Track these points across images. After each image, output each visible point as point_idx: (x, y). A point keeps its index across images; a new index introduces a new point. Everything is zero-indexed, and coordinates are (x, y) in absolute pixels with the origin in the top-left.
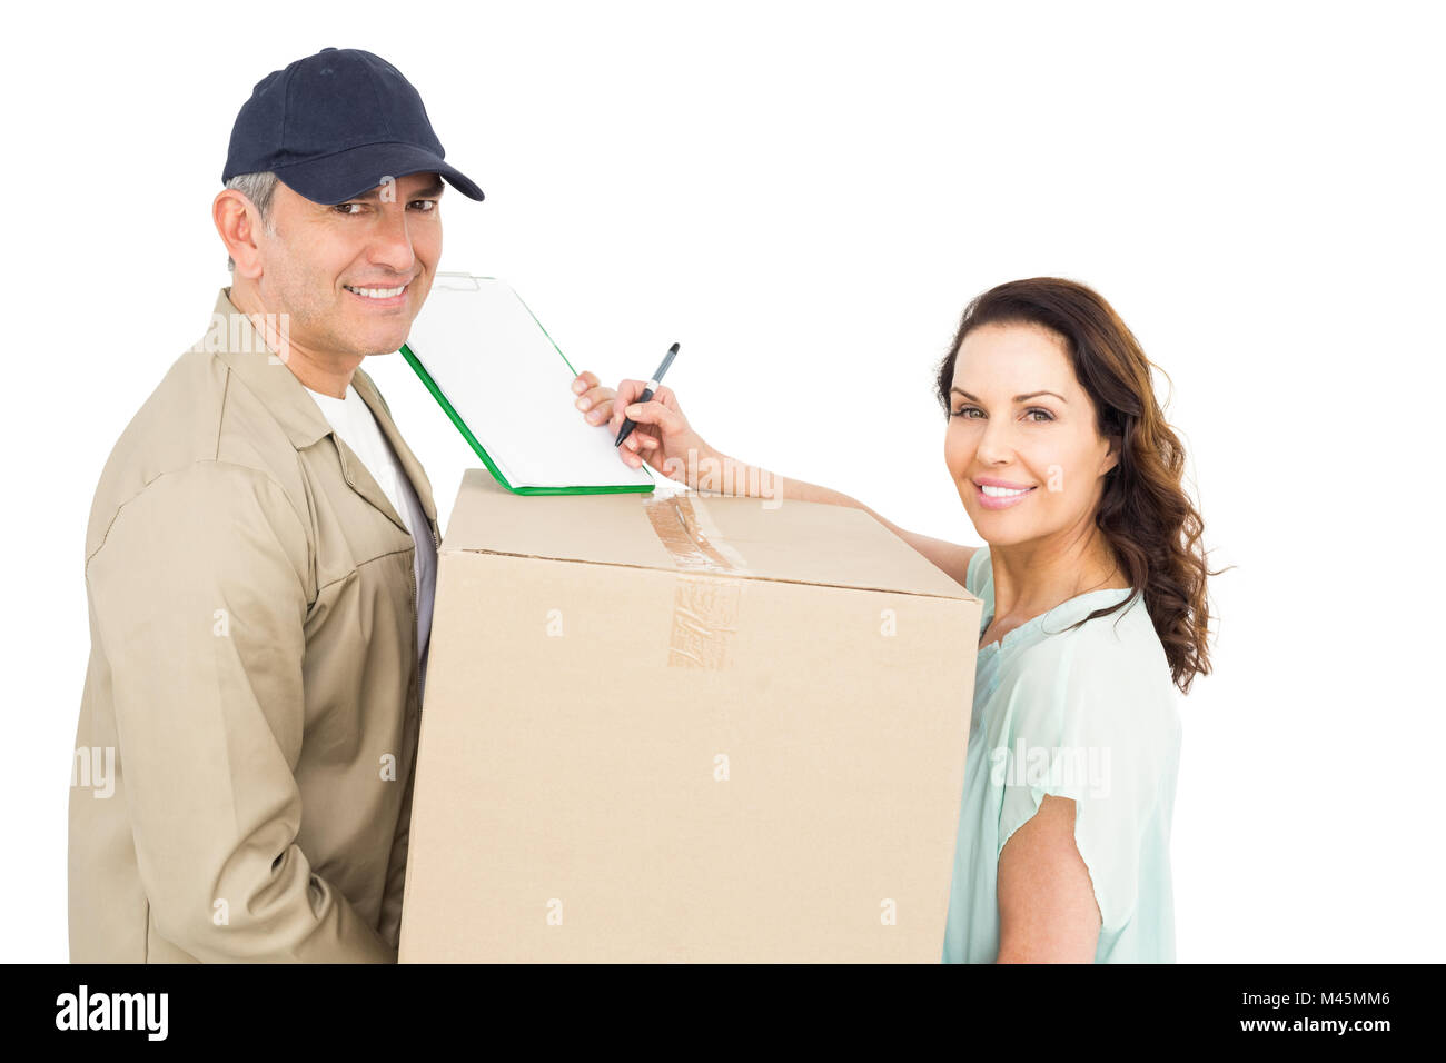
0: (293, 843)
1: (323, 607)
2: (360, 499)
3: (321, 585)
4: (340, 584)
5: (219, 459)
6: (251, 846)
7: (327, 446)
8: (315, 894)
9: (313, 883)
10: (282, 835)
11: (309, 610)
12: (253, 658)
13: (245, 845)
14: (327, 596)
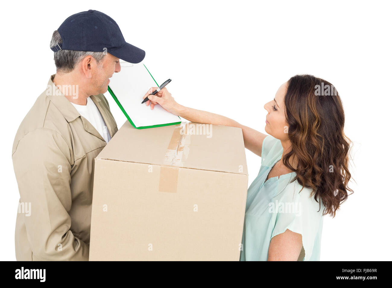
0: (69, 230)
1: (76, 166)
2: (89, 134)
3: (75, 160)
4: (80, 160)
5: (44, 127)
6: (57, 232)
7: (79, 120)
8: (76, 243)
9: (75, 240)
10: (65, 229)
11: (72, 167)
12: (54, 182)
13: (54, 232)
14: (77, 163)
